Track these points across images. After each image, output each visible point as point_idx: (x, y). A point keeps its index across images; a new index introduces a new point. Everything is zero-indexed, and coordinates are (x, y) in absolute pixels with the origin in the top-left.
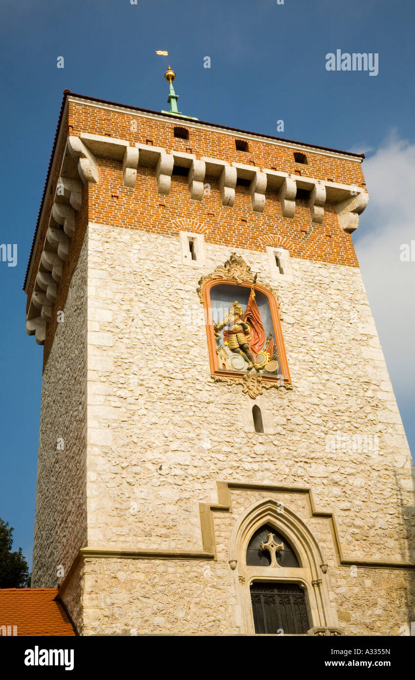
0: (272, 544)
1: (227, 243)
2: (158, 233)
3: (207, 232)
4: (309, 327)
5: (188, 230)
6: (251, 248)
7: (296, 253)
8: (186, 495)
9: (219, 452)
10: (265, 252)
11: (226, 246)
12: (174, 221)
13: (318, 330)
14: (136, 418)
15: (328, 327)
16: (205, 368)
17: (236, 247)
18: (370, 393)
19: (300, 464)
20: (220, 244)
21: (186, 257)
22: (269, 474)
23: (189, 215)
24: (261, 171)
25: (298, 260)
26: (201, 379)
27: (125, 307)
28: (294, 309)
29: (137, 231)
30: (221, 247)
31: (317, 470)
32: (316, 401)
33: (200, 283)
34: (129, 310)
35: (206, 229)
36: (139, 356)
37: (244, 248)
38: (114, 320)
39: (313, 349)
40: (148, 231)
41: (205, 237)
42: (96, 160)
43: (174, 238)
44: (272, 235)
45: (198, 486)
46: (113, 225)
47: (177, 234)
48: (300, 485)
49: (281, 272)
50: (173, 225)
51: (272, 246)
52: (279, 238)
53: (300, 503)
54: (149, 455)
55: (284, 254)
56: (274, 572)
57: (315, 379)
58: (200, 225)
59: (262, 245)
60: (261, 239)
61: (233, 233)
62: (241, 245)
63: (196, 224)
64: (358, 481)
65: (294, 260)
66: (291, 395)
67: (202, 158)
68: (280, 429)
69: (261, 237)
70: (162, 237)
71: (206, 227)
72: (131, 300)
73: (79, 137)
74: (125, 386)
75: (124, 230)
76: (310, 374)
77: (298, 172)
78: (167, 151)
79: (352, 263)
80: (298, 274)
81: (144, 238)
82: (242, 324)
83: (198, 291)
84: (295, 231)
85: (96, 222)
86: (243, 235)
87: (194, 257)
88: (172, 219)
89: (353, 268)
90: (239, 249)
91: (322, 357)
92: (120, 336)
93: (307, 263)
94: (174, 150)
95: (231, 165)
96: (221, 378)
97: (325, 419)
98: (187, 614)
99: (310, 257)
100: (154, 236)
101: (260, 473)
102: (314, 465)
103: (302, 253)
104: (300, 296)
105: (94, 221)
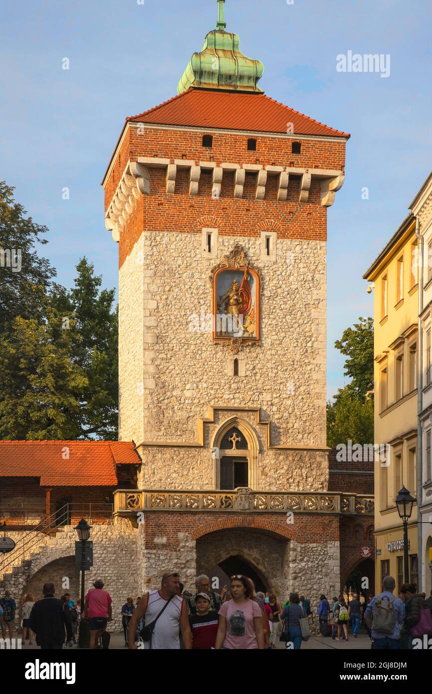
0: (234, 439)
1: (234, 234)
2: (188, 232)
3: (221, 225)
4: (279, 298)
5: (208, 226)
6: (250, 235)
7: (282, 235)
8: (192, 414)
9: (212, 389)
10: (260, 237)
11: (233, 236)
12: (198, 220)
13: (285, 300)
14: (168, 371)
15: (293, 296)
16: (209, 336)
17: (240, 236)
18: (309, 344)
19: (258, 393)
20: (228, 235)
21: (205, 250)
22: (237, 401)
23: (209, 213)
24: (264, 169)
25: (282, 240)
26: (206, 343)
27: (165, 297)
28: (273, 284)
29: (174, 233)
30: (229, 237)
31: (267, 397)
32: (273, 352)
33: (212, 271)
34: (166, 299)
35: (220, 223)
36: (171, 331)
37: (245, 236)
38: (158, 307)
39: (279, 315)
40: (181, 232)
41: (219, 230)
42: (149, 171)
43: (198, 235)
44: (267, 220)
45: (198, 409)
46: (159, 230)
47: (200, 231)
48: (255, 405)
49: (268, 254)
50: (198, 224)
51: (265, 231)
52: (272, 222)
53: (252, 417)
54: (174, 393)
55: (273, 236)
56: (233, 452)
57: (275, 337)
58: (217, 220)
59: (258, 231)
60: (258, 225)
61: (239, 223)
62: (243, 233)
63: (214, 219)
64: (289, 402)
65: (279, 241)
66: (258, 350)
67: (221, 165)
68: (248, 373)
69: (258, 223)
70: (189, 236)
71: (220, 221)
72: (169, 291)
73: (137, 162)
74: (163, 352)
75: (166, 233)
76: (274, 333)
77: (292, 164)
78: (196, 163)
79: (321, 238)
80: (280, 253)
81: (178, 238)
82: (236, 299)
83: (211, 278)
84: (284, 213)
85: (148, 230)
86: (246, 223)
87: (210, 251)
88: (198, 218)
89: (321, 242)
90: (241, 238)
91: (284, 320)
92: (160, 318)
93: (288, 241)
94: (202, 160)
95: (242, 168)
96: (217, 342)
97: (278, 364)
98: (188, 473)
99: (293, 237)
100: (184, 235)
101: (233, 401)
102: (265, 394)
103: (286, 233)
104: (278, 273)
105: (147, 229)
